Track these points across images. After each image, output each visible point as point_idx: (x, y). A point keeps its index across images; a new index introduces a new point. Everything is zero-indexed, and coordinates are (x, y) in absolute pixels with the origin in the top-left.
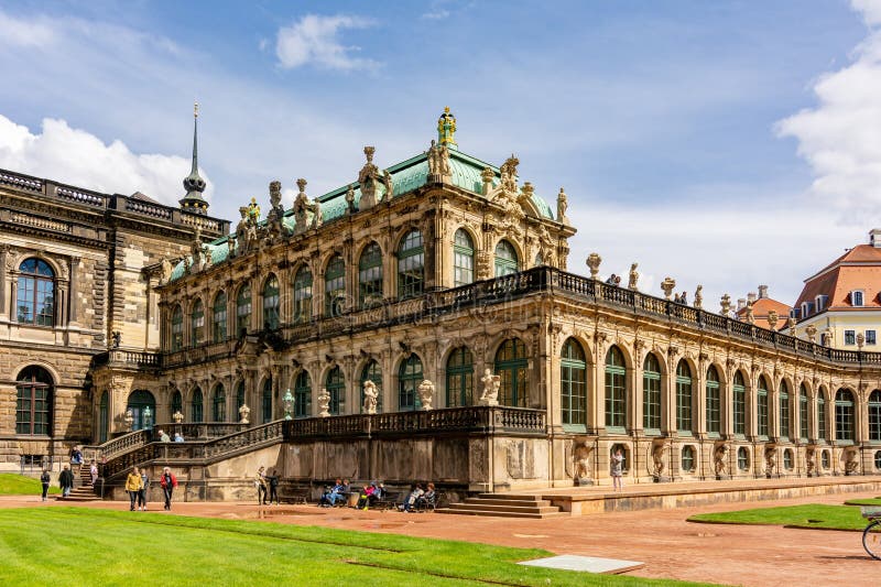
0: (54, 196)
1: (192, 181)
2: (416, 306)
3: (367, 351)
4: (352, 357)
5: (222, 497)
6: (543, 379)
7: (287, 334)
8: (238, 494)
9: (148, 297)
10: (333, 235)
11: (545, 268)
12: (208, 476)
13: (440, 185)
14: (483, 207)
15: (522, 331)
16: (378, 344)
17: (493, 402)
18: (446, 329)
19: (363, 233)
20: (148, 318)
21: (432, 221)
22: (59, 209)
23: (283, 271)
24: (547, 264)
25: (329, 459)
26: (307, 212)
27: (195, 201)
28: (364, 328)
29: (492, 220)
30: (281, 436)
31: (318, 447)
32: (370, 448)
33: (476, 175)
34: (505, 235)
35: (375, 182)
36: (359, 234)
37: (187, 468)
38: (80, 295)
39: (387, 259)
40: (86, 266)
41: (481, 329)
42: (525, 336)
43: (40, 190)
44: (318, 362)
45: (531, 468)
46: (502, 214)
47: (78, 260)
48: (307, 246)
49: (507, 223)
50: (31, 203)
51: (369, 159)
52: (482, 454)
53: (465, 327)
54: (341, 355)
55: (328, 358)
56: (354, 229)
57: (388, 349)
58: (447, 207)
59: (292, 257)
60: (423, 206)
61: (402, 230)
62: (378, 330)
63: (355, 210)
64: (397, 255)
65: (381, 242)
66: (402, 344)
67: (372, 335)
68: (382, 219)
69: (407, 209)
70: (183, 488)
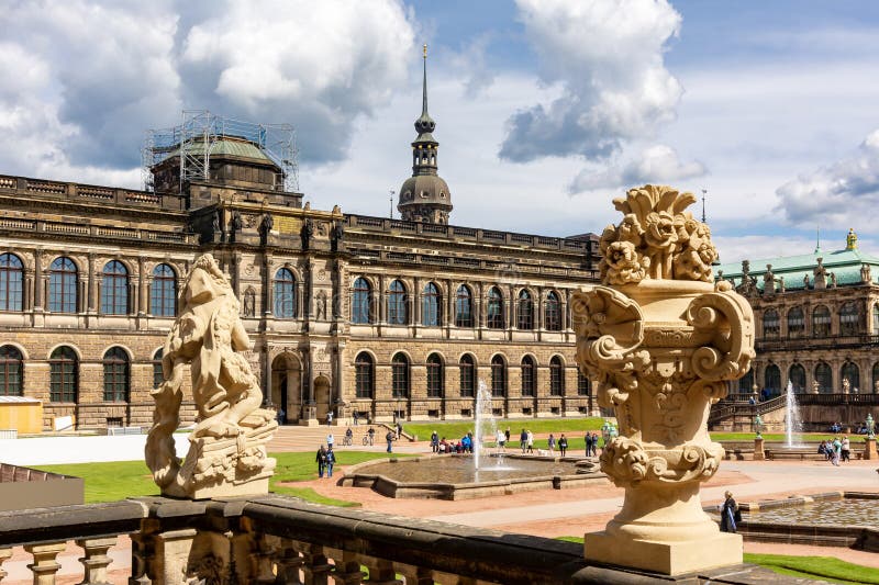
1: (425, 124)
2: (855, 341)
3: (822, 358)
4: (811, 361)
10: (794, 298)
13: (869, 286)
16: (829, 356)
18: (874, 353)
19: (816, 300)
21: (864, 302)
25: (821, 413)
26: (773, 281)
27: (429, 143)
28: (819, 348)
35: (824, 275)
36: (814, 301)
39: (834, 315)
44: (785, 362)
48: (775, 301)
51: (819, 261)
54: (803, 359)
55: (795, 361)
56: (811, 297)
57: (836, 360)
58: (871, 296)
59: (763, 305)
60: (857, 294)
61: (844, 304)
62: (829, 349)
63: (811, 288)
64: (840, 314)
65: (830, 307)
66: (847, 359)
67: (826, 351)
68: (830, 297)
69: (848, 294)
70: (749, 426)
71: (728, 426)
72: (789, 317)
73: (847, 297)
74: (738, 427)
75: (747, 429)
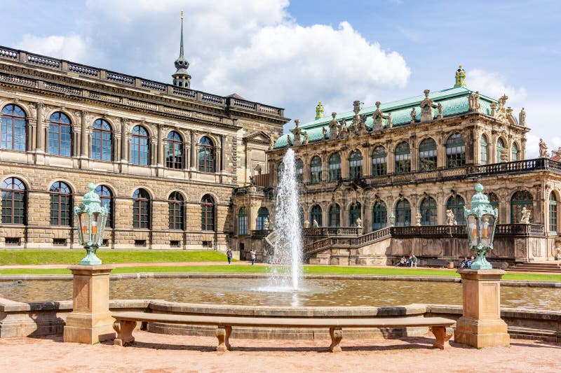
0: (200, 100)
1: (181, 62)
2: (461, 172)
3: (427, 192)
4: (416, 195)
5: (366, 263)
6: (542, 210)
7: (369, 181)
8: (373, 262)
9: (246, 153)
10: (401, 133)
11: (543, 159)
12: (359, 254)
13: (478, 114)
14: (493, 122)
15: (530, 188)
16: (434, 189)
17: (528, 222)
19: (423, 133)
20: (246, 166)
21: (472, 132)
22: (204, 107)
23: (365, 149)
24: (544, 157)
25: (423, 247)
26: (382, 119)
27: (183, 75)
28: (424, 181)
29: (496, 128)
30: (390, 234)
31: (415, 240)
32: (451, 242)
33: (488, 105)
34: (500, 135)
35: (431, 108)
36: (420, 134)
37: (349, 249)
38: (226, 156)
39: (440, 148)
40: (229, 140)
41: (504, 186)
42: (531, 190)
43: (194, 97)
44: (392, 197)
45: (540, 252)
46: (500, 125)
47: (225, 137)
48: (383, 137)
49: (502, 129)
50: (191, 104)
51: (426, 96)
52: (523, 246)
53: (493, 184)
54: (409, 194)
55: (400, 195)
56: (417, 131)
57: (441, 192)
58: (479, 124)
59: (372, 142)
60: (465, 123)
61: (450, 134)
62: (434, 182)
63: (417, 121)
64: (446, 146)
65: (436, 138)
66: (452, 191)
67: (431, 184)
68: (436, 128)
69: (455, 124)
70: (347, 259)
71: (324, 259)
72: (395, 154)
73: (454, 128)
74: (335, 260)
75: (344, 263)
